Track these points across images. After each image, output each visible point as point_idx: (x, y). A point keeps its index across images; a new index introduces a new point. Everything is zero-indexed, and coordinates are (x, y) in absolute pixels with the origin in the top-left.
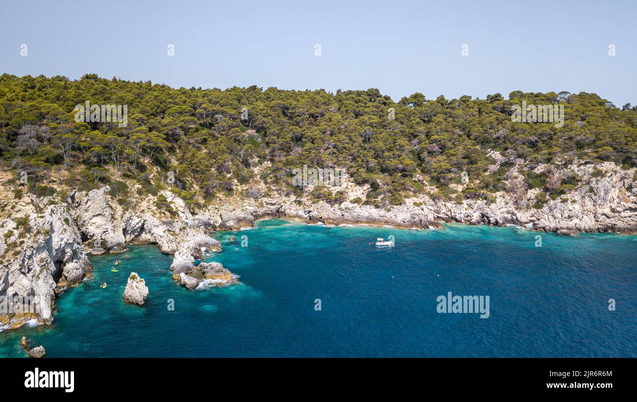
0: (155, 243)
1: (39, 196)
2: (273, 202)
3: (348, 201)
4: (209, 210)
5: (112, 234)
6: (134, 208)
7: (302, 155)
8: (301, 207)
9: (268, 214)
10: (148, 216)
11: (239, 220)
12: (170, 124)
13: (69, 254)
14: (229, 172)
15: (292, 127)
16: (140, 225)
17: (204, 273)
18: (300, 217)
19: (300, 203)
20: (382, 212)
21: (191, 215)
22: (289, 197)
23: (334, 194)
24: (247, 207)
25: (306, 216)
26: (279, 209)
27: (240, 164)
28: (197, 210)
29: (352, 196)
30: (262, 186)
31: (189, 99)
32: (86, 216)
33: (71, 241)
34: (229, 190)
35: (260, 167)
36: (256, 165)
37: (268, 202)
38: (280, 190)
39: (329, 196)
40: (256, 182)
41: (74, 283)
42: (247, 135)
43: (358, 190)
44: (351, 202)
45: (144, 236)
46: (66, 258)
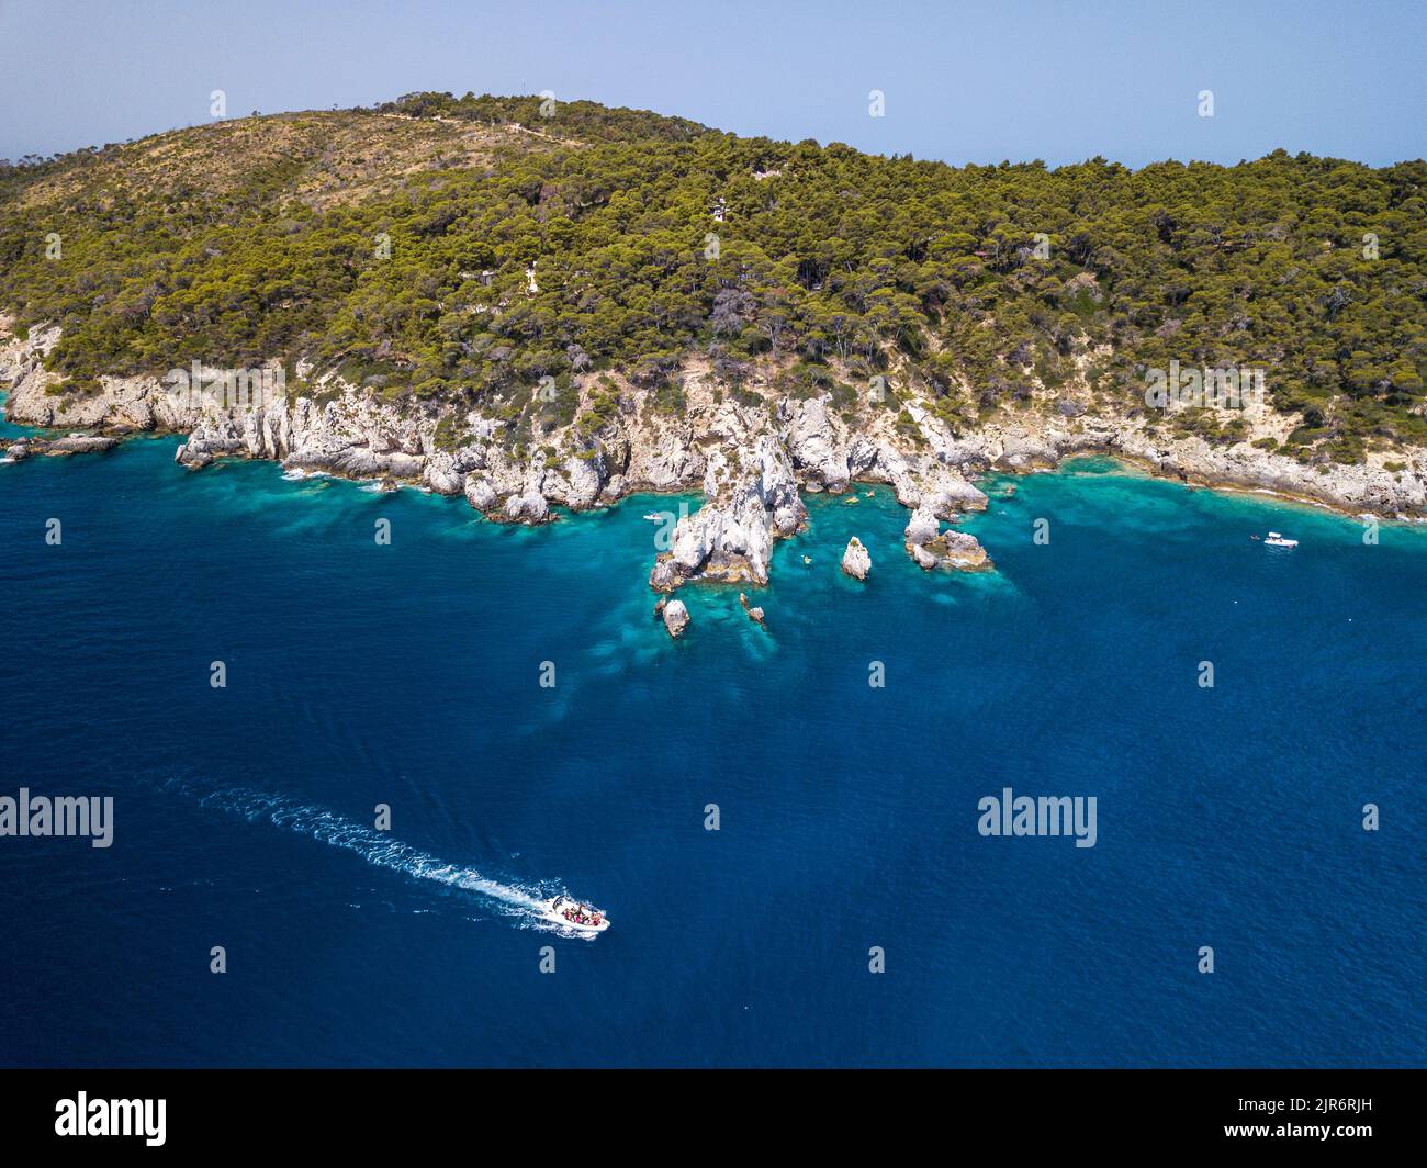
0: (891, 484)
1: (743, 405)
2: (1101, 426)
3: (1249, 441)
4: (984, 431)
5: (832, 465)
6: (864, 429)
7: (1177, 339)
8: (1153, 442)
9: (1089, 447)
10: (883, 443)
11: (1032, 456)
12: (933, 276)
13: (780, 498)
14: (1028, 364)
15: (1172, 271)
16: (871, 454)
17: (948, 548)
18: (1148, 459)
19: (1151, 434)
20: (1311, 473)
21: (952, 439)
22: (1134, 420)
23: (1222, 426)
24: (1052, 431)
25: (1158, 460)
26: (1111, 439)
27: (1051, 348)
28: (963, 431)
29: (1260, 433)
30: (1087, 394)
31: (973, 212)
32: (800, 436)
33: (783, 483)
34: (1024, 399)
35: (1089, 356)
36: (1082, 351)
37: (1092, 425)
38: (1120, 403)
39: (1211, 428)
40: (1076, 386)
41: (787, 535)
42: (1075, 286)
43: (1275, 423)
44: (1256, 445)
45: (877, 471)
46: (778, 502)
